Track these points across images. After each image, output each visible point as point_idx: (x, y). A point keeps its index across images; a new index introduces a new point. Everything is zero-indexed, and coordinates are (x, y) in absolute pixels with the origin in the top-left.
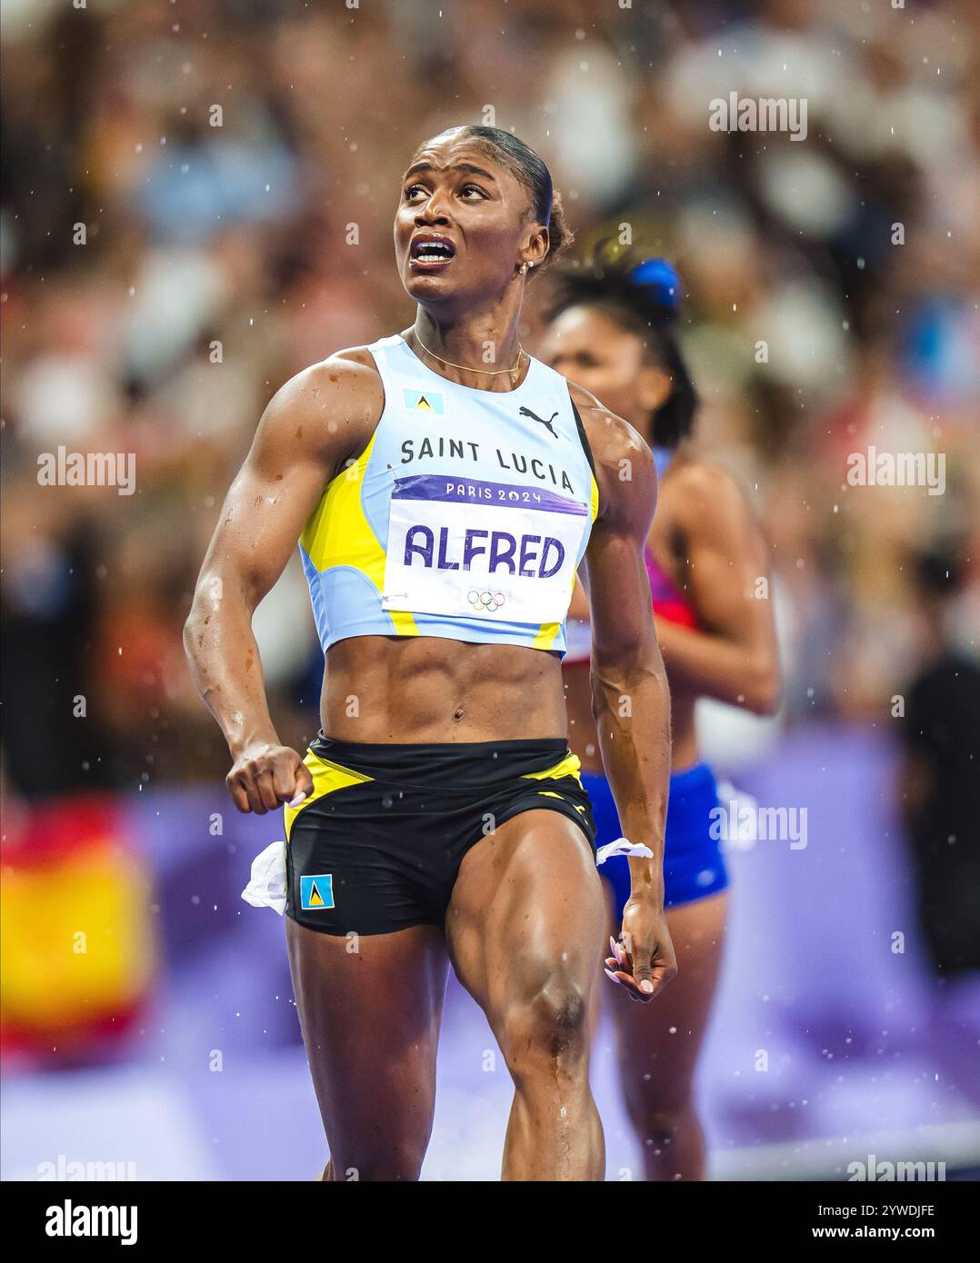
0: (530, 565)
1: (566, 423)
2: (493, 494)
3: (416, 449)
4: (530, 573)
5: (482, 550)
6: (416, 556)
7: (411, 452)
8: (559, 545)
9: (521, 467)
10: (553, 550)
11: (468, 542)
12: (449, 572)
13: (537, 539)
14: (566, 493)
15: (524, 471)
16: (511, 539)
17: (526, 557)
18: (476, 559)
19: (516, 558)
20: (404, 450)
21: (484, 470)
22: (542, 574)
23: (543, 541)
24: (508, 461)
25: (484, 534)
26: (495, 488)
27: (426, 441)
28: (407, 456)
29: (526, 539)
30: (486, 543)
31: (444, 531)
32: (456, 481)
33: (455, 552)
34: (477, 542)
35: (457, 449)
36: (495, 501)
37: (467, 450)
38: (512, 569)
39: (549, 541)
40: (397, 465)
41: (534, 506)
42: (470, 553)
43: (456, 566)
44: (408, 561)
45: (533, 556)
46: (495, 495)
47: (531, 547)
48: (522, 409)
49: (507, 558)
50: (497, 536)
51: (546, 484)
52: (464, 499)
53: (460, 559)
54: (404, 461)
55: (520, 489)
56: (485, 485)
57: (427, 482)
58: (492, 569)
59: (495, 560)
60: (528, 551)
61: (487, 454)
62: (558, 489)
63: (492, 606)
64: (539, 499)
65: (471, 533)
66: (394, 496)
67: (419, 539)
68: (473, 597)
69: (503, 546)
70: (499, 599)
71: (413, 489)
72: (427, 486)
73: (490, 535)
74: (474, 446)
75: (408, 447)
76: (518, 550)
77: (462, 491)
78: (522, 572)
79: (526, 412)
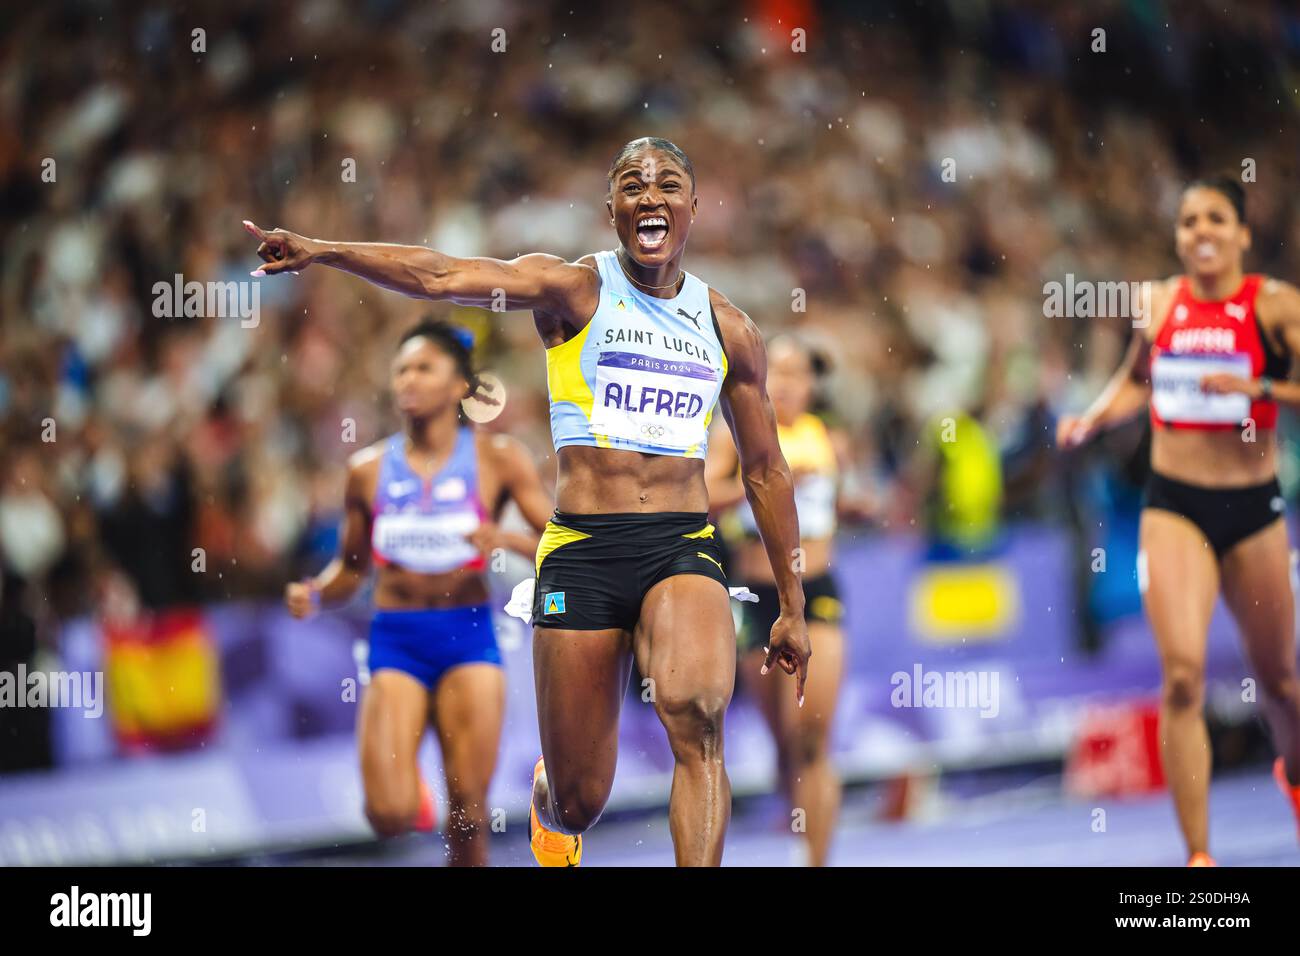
0: (681, 410)
1: (705, 319)
2: (661, 366)
3: (615, 335)
4: (681, 416)
5: (651, 400)
6: (612, 401)
7: (611, 337)
8: (699, 399)
9: (678, 348)
10: (696, 402)
11: (643, 395)
12: (631, 413)
13: (686, 395)
14: (705, 364)
15: (681, 350)
16: (670, 394)
17: (679, 406)
18: (648, 406)
19: (673, 406)
20: (607, 335)
21: (654, 350)
22: (689, 416)
23: (690, 396)
24: (670, 344)
25: (653, 390)
26: (662, 363)
27: (621, 330)
28: (609, 339)
29: (680, 394)
30: (654, 396)
31: (629, 387)
32: (638, 357)
33: (635, 401)
34: (649, 395)
35: (639, 337)
36: (661, 371)
37: (645, 337)
38: (670, 413)
39: (694, 397)
40: (603, 344)
41: (686, 374)
42: (644, 402)
43: (635, 410)
44: (607, 404)
45: (683, 405)
46: (662, 366)
47: (682, 400)
48: (679, 310)
49: (667, 406)
50: (662, 392)
51: (694, 359)
52: (643, 368)
53: (638, 406)
54: (606, 342)
55: (678, 364)
56: (657, 360)
57: (620, 356)
58: (658, 413)
59: (659, 407)
60: (680, 402)
61: (657, 339)
62: (701, 362)
63: (656, 435)
64: (689, 370)
65: (646, 390)
66: (599, 364)
67: (614, 391)
68: (645, 429)
69: (665, 399)
70: (661, 431)
71: (611, 360)
72: (621, 359)
73: (657, 391)
74: (650, 334)
75: (610, 333)
76: (674, 401)
77: (641, 363)
78: (676, 416)
79: (682, 312)
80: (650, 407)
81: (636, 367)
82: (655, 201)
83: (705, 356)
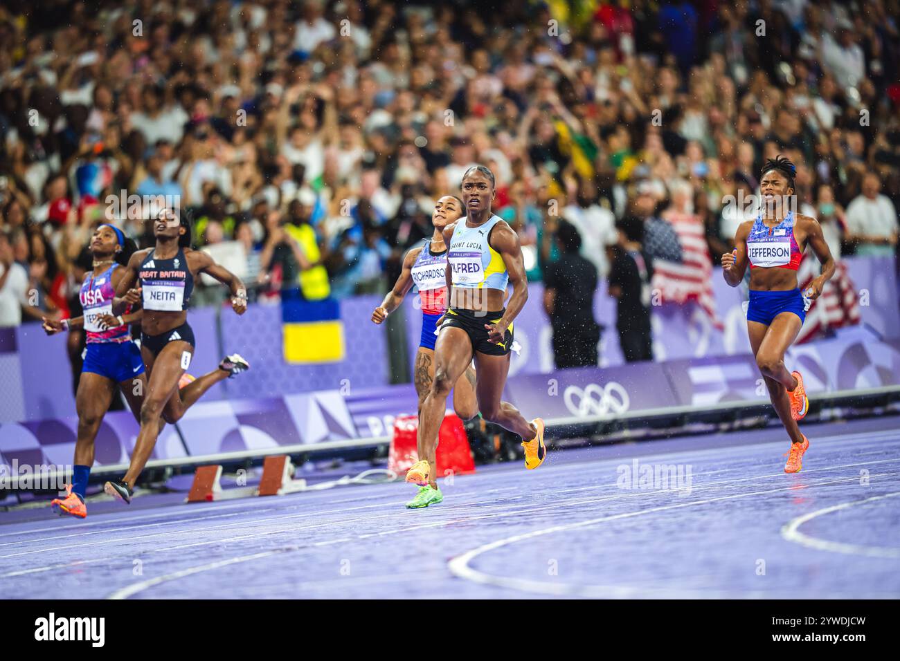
0: (471, 270)
4: (472, 272)
8: (477, 265)
14: (479, 251)
15: (471, 247)
16: (465, 264)
17: (469, 269)
19: (467, 269)
21: (464, 249)
22: (475, 271)
24: (469, 245)
26: (463, 253)
29: (469, 264)
31: (455, 265)
32: (456, 253)
35: (460, 245)
36: (463, 257)
39: (474, 264)
42: (459, 268)
43: (457, 272)
45: (471, 268)
47: (470, 266)
50: (463, 264)
51: (475, 250)
59: (463, 270)
61: (465, 245)
65: (458, 264)
69: (464, 267)
74: (464, 243)
78: (469, 272)
79: (480, 232)
80: (460, 270)
81: (455, 257)
83: (480, 248)
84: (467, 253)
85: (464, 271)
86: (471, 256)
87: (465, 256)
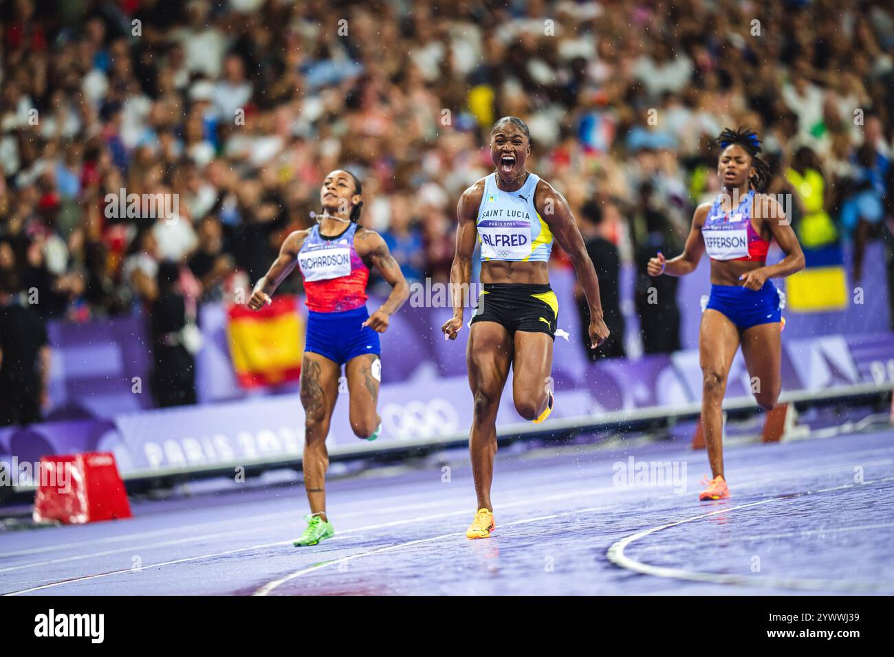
0: (515, 243)
1: (531, 196)
3: (485, 214)
4: (516, 245)
5: (500, 240)
8: (524, 236)
9: (514, 215)
10: (523, 240)
11: (496, 238)
13: (516, 236)
14: (527, 220)
16: (507, 236)
18: (499, 242)
19: (510, 241)
21: (504, 217)
22: (520, 244)
23: (518, 236)
24: (510, 214)
25: (500, 236)
26: (503, 222)
27: (488, 211)
28: (483, 216)
29: (512, 236)
30: (500, 238)
31: (490, 236)
32: (492, 222)
33: (494, 241)
34: (498, 238)
35: (496, 213)
36: (503, 226)
37: (498, 212)
38: (509, 245)
39: (520, 236)
40: (481, 218)
41: (513, 226)
42: (497, 241)
43: (494, 245)
45: (516, 240)
46: (503, 224)
47: (514, 238)
49: (507, 242)
50: (503, 236)
51: (521, 219)
52: (495, 226)
53: (495, 243)
56: (501, 222)
58: (503, 245)
59: (504, 243)
61: (504, 213)
62: (523, 220)
63: (505, 255)
64: (515, 224)
65: (497, 236)
68: (500, 253)
69: (506, 239)
70: (507, 253)
71: (485, 224)
74: (501, 211)
76: (510, 240)
77: (493, 224)
78: (513, 245)
79: (521, 196)
80: (500, 243)
81: (491, 226)
82: (509, 149)
83: (527, 217)
84: (510, 222)
85: (506, 244)
86: (517, 226)
87: (507, 226)
